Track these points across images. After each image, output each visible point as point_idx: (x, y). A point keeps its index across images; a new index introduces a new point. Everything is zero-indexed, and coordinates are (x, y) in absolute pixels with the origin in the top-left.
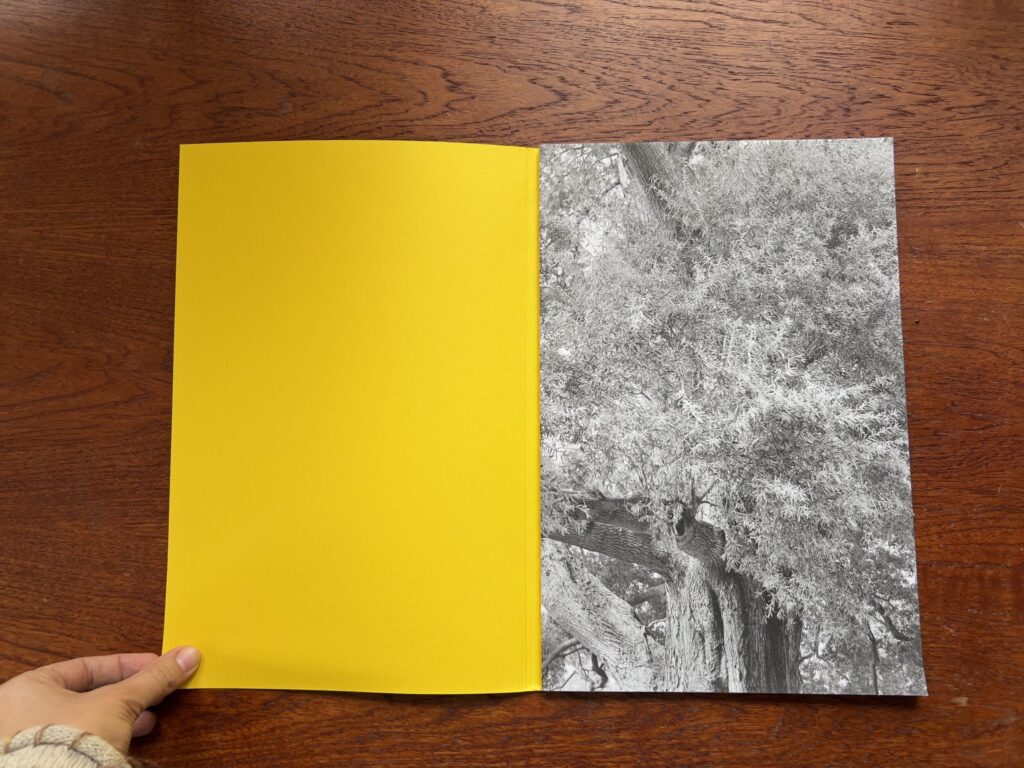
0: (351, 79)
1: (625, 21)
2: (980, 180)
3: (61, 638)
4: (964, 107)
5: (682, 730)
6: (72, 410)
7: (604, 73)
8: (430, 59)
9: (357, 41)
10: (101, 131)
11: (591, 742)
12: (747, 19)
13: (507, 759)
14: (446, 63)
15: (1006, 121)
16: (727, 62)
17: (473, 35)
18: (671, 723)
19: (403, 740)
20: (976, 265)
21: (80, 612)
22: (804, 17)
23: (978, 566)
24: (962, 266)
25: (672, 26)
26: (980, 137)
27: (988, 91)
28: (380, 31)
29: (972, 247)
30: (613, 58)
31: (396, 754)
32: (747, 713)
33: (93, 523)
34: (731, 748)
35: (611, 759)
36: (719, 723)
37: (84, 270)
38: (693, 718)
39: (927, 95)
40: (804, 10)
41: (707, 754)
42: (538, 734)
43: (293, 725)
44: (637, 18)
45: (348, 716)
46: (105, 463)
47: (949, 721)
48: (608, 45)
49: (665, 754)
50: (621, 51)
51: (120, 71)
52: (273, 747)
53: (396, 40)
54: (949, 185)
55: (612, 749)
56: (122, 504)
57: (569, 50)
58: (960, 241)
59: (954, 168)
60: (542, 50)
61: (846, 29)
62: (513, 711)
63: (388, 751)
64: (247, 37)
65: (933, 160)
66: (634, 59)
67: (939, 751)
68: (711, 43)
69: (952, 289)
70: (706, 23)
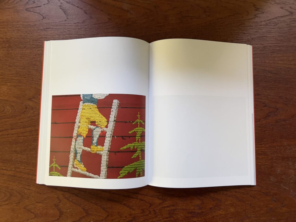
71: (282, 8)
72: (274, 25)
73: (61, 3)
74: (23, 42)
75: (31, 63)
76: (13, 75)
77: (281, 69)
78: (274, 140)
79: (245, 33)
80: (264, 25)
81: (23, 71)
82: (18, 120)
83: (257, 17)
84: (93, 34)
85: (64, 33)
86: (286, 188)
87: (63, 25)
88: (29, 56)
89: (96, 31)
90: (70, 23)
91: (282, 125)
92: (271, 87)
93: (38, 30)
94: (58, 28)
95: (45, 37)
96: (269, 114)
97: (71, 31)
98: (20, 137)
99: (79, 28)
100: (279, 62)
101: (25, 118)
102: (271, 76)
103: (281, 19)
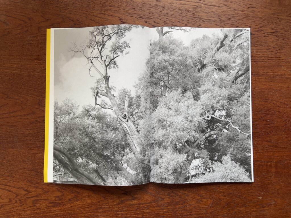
0: (92, 20)
1: (173, 5)
2: (272, 54)
3: (11, 182)
4: (269, 33)
5: (185, 206)
6: (12, 117)
7: (166, 20)
8: (116, 15)
9: (94, 8)
10: (18, 34)
11: (160, 209)
12: (208, 5)
13: (137, 214)
14: (120, 16)
15: (280, 37)
16: (202, 18)
17: (128, 8)
18: (182, 204)
19: (108, 209)
20: (269, 78)
21: (16, 174)
22: (224, 5)
23: (266, 162)
24: (266, 79)
25: (187, 6)
26: (272, 42)
27: (275, 28)
28: (101, 6)
29: (269, 73)
30: (169, 16)
31: (106, 213)
32: (203, 201)
33: (19, 149)
34: (198, 211)
35: (165, 214)
36: (195, 204)
37: (14, 76)
38: (188, 203)
39: (258, 29)
40: (224, 3)
41: (191, 212)
42: (146, 207)
43: (77, 205)
44: (176, 4)
45: (93, 203)
46: (22, 132)
47: (256, 203)
48: (168, 12)
49: (180, 212)
50: (171, 14)
51: (23, 16)
52: (72, 211)
53: (106, 9)
54: (263, 55)
55: (166, 211)
56: (27, 144)
57: (156, 13)
58: (265, 72)
59: (265, 50)
60: (148, 13)
61: (236, 9)
62: (139, 201)
63: (104, 212)
64: (61, 6)
65: (259, 48)
66: (175, 16)
67: (254, 211)
68: (198, 12)
69: (263, 85)
70: (196, 6)
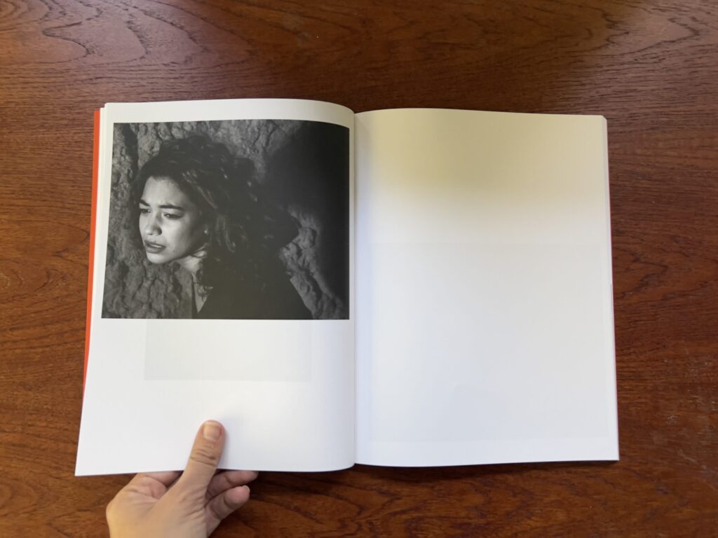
71: (672, 20)
72: (655, 62)
73: (130, 15)
74: (38, 113)
75: (58, 164)
76: (13, 194)
77: (673, 169)
78: (658, 344)
79: (584, 82)
80: (630, 63)
81: (38, 184)
82: (27, 307)
83: (613, 43)
84: (213, 91)
85: (140, 90)
86: (690, 459)
87: (137, 69)
88: (53, 146)
89: (218, 83)
90: (154, 65)
91: (678, 306)
92: (650, 215)
93: (75, 81)
94: (123, 76)
95: (92, 99)
96: (646, 280)
97: (156, 83)
98: (34, 348)
99: (177, 76)
100: (669, 153)
101: (46, 301)
102: (648, 188)
103: (672, 48)
